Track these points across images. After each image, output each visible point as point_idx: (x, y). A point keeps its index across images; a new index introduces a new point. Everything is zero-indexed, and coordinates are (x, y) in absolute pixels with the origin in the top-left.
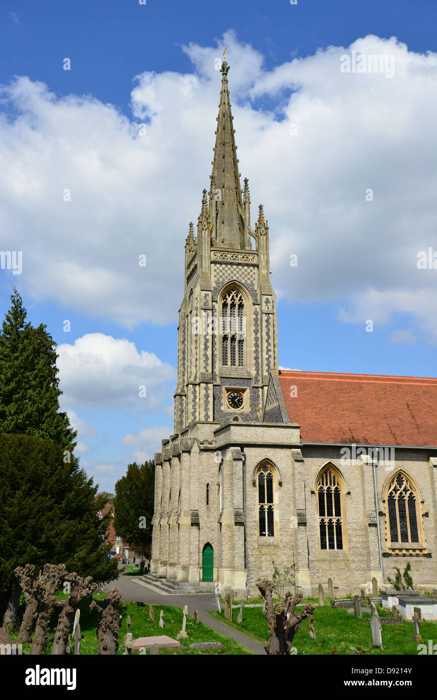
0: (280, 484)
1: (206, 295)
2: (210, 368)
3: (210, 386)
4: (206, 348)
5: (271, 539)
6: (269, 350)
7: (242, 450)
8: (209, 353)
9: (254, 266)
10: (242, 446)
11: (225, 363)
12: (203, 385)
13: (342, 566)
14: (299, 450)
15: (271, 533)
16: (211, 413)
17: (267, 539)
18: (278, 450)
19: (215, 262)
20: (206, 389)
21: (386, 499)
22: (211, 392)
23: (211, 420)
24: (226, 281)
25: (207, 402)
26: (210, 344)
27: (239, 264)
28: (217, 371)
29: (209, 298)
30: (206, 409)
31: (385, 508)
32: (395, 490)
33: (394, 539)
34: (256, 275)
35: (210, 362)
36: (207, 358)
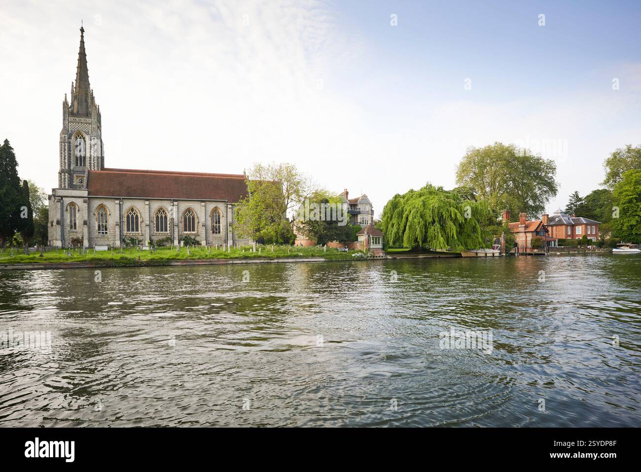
0: (78, 211)
1: (65, 136)
2: (67, 167)
3: (66, 174)
4: (65, 159)
5: (75, 230)
6: (94, 160)
7: (62, 199)
8: (66, 161)
9: (89, 124)
10: (62, 197)
11: (77, 165)
12: (63, 174)
13: (106, 239)
14: (87, 199)
15: (75, 228)
16: (67, 185)
17: (73, 230)
18: (78, 199)
19: (71, 122)
20: (65, 175)
21: (126, 216)
22: (66, 177)
23: (67, 187)
24: (76, 130)
25: (65, 181)
26: (67, 157)
27: (82, 123)
28: (72, 168)
29: (66, 138)
30: (64, 184)
31: (125, 219)
32: (130, 213)
33: (128, 230)
34: (90, 128)
35: (67, 164)
36: (65, 163)
